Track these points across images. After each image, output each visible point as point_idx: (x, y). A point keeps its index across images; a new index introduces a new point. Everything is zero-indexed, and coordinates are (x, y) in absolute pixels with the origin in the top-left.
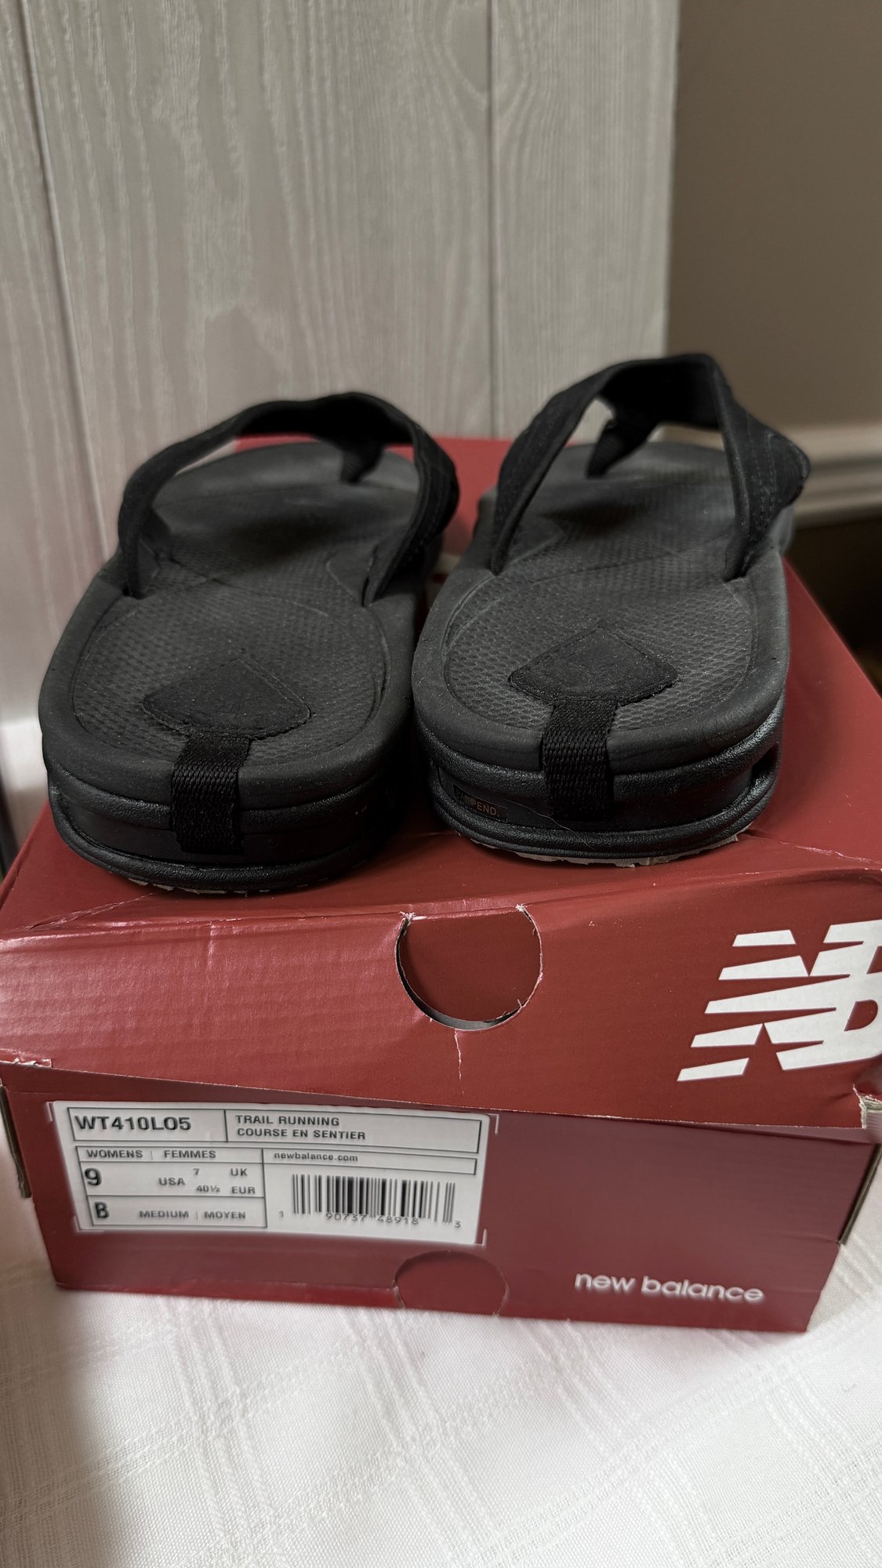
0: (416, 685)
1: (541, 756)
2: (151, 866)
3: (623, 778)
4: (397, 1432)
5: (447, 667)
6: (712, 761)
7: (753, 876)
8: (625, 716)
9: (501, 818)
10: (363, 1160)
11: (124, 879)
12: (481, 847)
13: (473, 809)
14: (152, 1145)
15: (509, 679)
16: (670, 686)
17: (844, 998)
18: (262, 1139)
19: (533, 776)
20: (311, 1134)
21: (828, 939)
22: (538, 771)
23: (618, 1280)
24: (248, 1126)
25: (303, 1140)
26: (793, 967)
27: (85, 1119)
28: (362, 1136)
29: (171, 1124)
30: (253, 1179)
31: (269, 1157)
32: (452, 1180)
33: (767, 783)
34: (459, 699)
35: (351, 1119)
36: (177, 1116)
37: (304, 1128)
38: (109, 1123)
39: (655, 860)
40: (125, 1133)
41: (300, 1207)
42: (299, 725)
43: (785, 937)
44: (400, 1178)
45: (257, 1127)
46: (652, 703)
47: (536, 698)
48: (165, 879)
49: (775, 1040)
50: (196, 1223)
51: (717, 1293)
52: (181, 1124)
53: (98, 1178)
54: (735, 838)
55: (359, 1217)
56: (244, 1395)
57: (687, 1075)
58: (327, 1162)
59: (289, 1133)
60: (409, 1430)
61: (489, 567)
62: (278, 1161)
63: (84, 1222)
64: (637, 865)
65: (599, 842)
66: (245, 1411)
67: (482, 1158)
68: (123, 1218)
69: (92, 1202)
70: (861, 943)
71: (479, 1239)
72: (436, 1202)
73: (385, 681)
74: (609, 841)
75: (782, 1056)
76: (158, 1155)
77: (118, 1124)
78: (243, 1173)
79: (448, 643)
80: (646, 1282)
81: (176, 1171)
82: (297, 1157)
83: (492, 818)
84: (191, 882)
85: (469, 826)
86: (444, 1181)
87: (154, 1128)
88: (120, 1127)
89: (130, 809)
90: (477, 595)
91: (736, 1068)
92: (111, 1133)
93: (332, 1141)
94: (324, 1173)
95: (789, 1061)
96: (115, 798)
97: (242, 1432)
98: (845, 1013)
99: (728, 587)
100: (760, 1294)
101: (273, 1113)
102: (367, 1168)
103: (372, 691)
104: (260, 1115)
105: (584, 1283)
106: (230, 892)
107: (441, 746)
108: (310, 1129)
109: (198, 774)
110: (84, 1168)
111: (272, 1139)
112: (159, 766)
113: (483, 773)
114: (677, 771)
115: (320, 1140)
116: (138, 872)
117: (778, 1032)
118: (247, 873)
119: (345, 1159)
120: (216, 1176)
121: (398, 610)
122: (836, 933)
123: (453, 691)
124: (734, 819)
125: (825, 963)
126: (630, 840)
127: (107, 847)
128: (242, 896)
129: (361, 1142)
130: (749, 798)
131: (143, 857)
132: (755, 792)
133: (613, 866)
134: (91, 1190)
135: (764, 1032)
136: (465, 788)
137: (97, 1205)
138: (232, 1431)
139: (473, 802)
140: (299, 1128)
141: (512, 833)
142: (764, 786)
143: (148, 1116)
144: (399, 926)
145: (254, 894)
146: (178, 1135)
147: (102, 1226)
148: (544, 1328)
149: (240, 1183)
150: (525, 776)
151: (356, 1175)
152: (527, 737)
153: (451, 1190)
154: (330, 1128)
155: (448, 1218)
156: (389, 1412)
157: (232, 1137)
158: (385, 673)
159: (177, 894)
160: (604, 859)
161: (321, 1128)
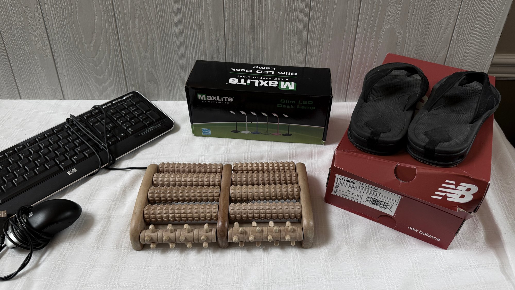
0: (409, 130)
1: (425, 147)
2: (362, 147)
3: (436, 154)
4: (373, 237)
5: (415, 128)
6: (451, 155)
7: (453, 173)
8: (440, 145)
9: (416, 154)
10: (379, 197)
11: (356, 147)
12: (412, 157)
13: (412, 151)
14: (348, 184)
15: (424, 133)
16: (450, 141)
17: (460, 193)
18: (365, 189)
19: (423, 150)
20: (372, 190)
21: (460, 185)
22: (423, 149)
23: (416, 229)
24: (363, 186)
25: (371, 191)
26: (454, 187)
27: (340, 178)
28: (380, 193)
29: (352, 182)
30: (361, 194)
31: (365, 192)
32: (393, 204)
33: (461, 160)
34: (415, 135)
35: (379, 190)
36: (353, 181)
37: (372, 189)
38: (343, 179)
39: (439, 166)
40: (345, 182)
41: (367, 201)
42: (388, 132)
43: (454, 182)
44: (384, 201)
45: (365, 187)
46: (445, 143)
47: (427, 137)
48: (363, 149)
49: (447, 196)
50: (350, 198)
51: (432, 237)
52: (354, 183)
53: (338, 187)
54: (453, 166)
55: (376, 206)
56: (351, 225)
57: (432, 197)
58: (373, 195)
59: (369, 189)
60: (375, 238)
61: (428, 110)
62: (366, 193)
63: (333, 193)
64: (436, 166)
65: (430, 161)
66: (351, 227)
67: (398, 202)
68: (339, 194)
69: (336, 190)
70: (465, 186)
71: (394, 215)
72: (389, 207)
73: (404, 127)
74: (432, 162)
75: (447, 198)
76: (348, 186)
77: (344, 180)
78: (360, 193)
79: (416, 124)
80: (420, 231)
81: (350, 189)
82: (369, 193)
83: (415, 153)
84: (366, 150)
85: (411, 153)
86: (391, 204)
87: (349, 182)
88: (345, 180)
89: (362, 139)
90: (424, 115)
91: (440, 198)
92: (343, 181)
93: (376, 192)
94: (373, 197)
95: (448, 199)
96: (360, 137)
97: (350, 229)
98: (460, 195)
99: (468, 125)
100: (440, 240)
101: (368, 185)
102: (379, 198)
103: (401, 129)
104: (366, 185)
105: (410, 228)
106: (372, 153)
107: (410, 141)
108: (373, 190)
109: (373, 137)
110: (337, 185)
111: (366, 189)
112: (368, 135)
113: (415, 147)
114: (445, 155)
115: (374, 192)
116: (359, 147)
117: (448, 195)
118: (375, 151)
119: (377, 196)
120: (356, 192)
121: (410, 114)
122: (462, 184)
123: (414, 133)
124: (453, 164)
125: (459, 188)
126: (435, 162)
127: (356, 142)
128: (373, 154)
129: (380, 194)
130: (457, 161)
131: (361, 145)
132: (458, 161)
133: (432, 166)
134: (336, 188)
135: (446, 194)
136: (412, 148)
137: (336, 191)
138: (348, 228)
139: (413, 150)
140: (371, 189)
141: (417, 156)
142: (460, 160)
143: (349, 180)
144: (396, 165)
145: (375, 154)
146: (353, 184)
147: (336, 194)
148: (401, 233)
149: (359, 194)
150: (421, 149)
151: (377, 199)
152: (423, 144)
153: (392, 206)
154: (376, 190)
155: (390, 210)
156: (373, 234)
157: (361, 187)
158: (404, 126)
159: (364, 151)
160: (431, 164)
161: (374, 190)
